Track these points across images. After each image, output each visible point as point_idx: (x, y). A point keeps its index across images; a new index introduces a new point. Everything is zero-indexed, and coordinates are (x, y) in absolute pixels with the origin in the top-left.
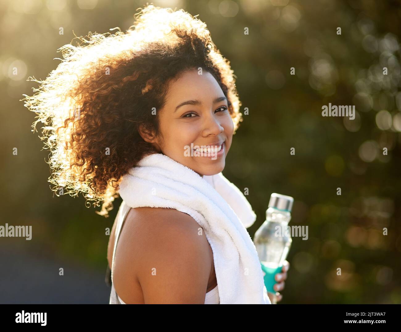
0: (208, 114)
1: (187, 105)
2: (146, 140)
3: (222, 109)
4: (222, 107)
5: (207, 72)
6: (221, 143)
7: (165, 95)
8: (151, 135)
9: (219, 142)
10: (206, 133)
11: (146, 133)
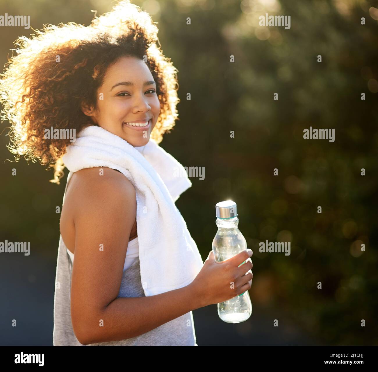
0: (138, 94)
1: (122, 85)
2: (86, 113)
3: (151, 92)
4: (151, 90)
5: (141, 60)
6: (148, 120)
7: (104, 76)
8: (90, 110)
9: (146, 118)
10: (136, 110)
11: (86, 108)
